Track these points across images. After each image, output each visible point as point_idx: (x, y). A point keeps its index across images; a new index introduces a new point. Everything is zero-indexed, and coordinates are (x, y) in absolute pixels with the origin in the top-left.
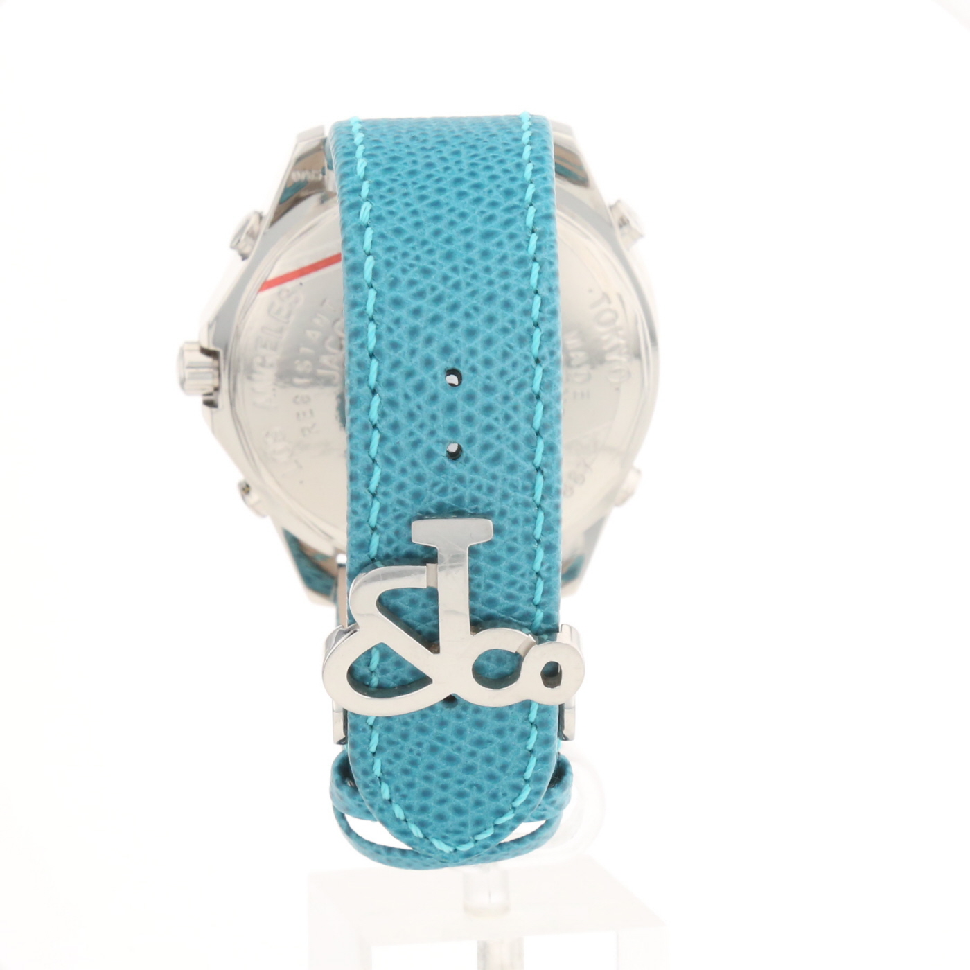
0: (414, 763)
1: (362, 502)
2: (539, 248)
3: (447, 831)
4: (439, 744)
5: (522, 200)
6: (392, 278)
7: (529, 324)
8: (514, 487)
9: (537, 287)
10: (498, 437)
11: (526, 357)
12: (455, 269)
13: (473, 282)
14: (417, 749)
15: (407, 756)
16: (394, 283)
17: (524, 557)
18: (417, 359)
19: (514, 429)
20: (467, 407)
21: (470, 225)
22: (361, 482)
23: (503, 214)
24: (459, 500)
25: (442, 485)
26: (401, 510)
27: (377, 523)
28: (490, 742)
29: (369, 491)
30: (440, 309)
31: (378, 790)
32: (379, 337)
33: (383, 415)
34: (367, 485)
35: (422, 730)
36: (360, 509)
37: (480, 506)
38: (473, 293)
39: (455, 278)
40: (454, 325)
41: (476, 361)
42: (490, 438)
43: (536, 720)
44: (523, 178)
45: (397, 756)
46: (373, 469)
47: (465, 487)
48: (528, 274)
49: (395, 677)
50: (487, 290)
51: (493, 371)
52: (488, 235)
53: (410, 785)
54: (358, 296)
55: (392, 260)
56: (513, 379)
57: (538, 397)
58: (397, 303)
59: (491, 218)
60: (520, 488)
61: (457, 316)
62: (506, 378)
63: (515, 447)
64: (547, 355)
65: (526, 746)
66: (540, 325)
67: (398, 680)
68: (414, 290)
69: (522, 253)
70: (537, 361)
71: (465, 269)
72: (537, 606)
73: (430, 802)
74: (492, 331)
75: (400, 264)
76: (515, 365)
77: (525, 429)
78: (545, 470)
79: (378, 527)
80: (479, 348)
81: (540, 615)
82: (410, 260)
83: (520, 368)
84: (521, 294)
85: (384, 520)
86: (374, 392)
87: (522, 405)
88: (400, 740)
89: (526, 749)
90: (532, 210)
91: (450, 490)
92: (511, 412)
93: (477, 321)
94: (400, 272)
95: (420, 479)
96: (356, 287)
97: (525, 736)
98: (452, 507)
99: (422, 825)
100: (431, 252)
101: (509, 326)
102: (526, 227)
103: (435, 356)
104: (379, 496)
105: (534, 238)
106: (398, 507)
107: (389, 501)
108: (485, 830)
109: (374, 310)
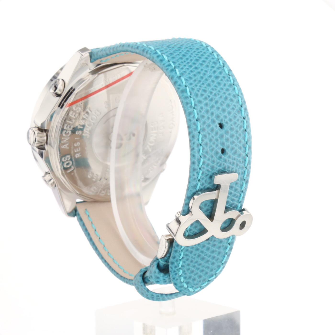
0: (192, 261)
1: (196, 171)
2: (234, 81)
3: (194, 284)
4: (201, 254)
5: (220, 65)
6: (196, 94)
7: (240, 106)
8: (240, 162)
9: (238, 94)
10: (236, 145)
11: (241, 117)
12: (213, 89)
13: (219, 93)
14: (194, 256)
15: (190, 259)
16: (197, 95)
17: (239, 186)
18: (210, 121)
19: (240, 142)
20: (226, 136)
21: (210, 74)
22: (197, 164)
23: (217, 70)
24: (224, 168)
25: (220, 163)
26: (208, 173)
27: (200, 178)
28: (216, 251)
29: (199, 167)
30: (213, 103)
31: (178, 272)
32: (198, 114)
33: (202, 140)
34: (198, 165)
35: (197, 249)
36: (195, 174)
37: (230, 169)
38: (221, 97)
39: (214, 92)
40: (218, 108)
41: (227, 120)
42: (233, 146)
43: (230, 242)
44: (216, 58)
45: (188, 260)
46: (200, 160)
47: (226, 163)
48: (234, 89)
49: (194, 232)
50: (224, 96)
51: (232, 123)
52: (217, 77)
53: (189, 269)
54: (187, 101)
55: (193, 87)
56: (239, 125)
57: (246, 131)
58: (200, 102)
59: (215, 72)
60: (241, 162)
61: (218, 105)
62: (236, 125)
63: (240, 148)
64: (246, 116)
65: (225, 251)
66: (242, 106)
67: (194, 233)
68: (204, 97)
69: (229, 83)
70: (244, 119)
71: (216, 89)
72: (239, 202)
73: (192, 275)
74: (229, 109)
75: (196, 89)
76: (238, 120)
77: (243, 142)
78: (248, 155)
79: (201, 179)
80: (227, 115)
81: (239, 205)
82: (198, 87)
83: (240, 121)
84: (234, 96)
85: (203, 177)
86: (199, 133)
87: (242, 134)
88: (190, 254)
89: (225, 252)
90: (225, 68)
91: (222, 165)
92: (239, 136)
93: (224, 106)
94: (197, 91)
95: (213, 162)
96: (186, 97)
97: (226, 248)
98: (222, 170)
99: (187, 283)
100: (203, 84)
101: (234, 107)
102: (227, 74)
103: (215, 119)
104: (202, 169)
105: (231, 77)
106: (207, 172)
107: (204, 170)
108: (205, 282)
109: (194, 105)
